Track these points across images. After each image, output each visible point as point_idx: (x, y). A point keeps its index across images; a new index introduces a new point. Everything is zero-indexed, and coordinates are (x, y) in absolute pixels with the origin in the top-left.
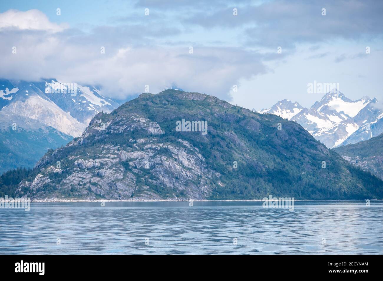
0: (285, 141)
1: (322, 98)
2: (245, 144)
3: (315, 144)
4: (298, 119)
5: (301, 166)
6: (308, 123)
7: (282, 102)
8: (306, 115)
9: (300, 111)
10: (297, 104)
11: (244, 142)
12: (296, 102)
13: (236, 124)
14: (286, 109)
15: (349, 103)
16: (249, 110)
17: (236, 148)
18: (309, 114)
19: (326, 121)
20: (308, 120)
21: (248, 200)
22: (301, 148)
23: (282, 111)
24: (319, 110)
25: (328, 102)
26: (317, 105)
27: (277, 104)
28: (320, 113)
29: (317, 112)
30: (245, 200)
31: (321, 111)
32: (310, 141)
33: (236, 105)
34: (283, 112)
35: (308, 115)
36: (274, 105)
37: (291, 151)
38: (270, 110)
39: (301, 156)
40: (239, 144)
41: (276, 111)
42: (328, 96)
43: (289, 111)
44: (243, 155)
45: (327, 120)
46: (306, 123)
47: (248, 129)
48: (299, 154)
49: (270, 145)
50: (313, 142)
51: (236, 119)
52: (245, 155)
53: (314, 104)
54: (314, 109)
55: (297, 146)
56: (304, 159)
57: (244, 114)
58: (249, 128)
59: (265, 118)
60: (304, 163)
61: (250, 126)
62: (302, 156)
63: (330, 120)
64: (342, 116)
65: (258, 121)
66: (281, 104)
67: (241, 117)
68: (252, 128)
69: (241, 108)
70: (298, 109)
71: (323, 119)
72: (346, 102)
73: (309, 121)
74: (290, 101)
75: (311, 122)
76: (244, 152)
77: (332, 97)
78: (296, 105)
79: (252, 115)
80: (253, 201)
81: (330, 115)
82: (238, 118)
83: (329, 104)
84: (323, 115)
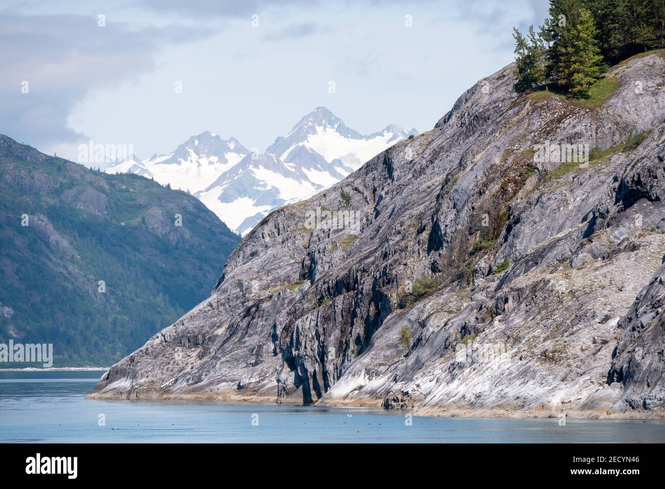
0: (162, 235)
1: (292, 129)
2: (71, 243)
3: (231, 242)
4: (236, 178)
5: (198, 291)
6: (259, 188)
7: (199, 137)
8: (252, 169)
9: (240, 160)
10: (233, 142)
11: (68, 238)
12: (232, 139)
13: (53, 198)
14: (208, 155)
15: (354, 141)
16: (82, 165)
17: (50, 252)
18: (260, 167)
19: (300, 183)
20: (259, 181)
21: (73, 369)
22: (199, 249)
23: (199, 158)
24: (283, 158)
25: (307, 139)
26: (280, 144)
27: (187, 143)
28: (286, 165)
29: (279, 161)
30: (66, 369)
31: (289, 160)
32: (220, 235)
33: (53, 156)
34: (200, 160)
35: (258, 168)
36: (180, 146)
37: (176, 258)
38: (171, 156)
39: (198, 268)
40: (57, 243)
41: (186, 160)
42: (307, 124)
43: (214, 159)
44: (65, 267)
45: (303, 181)
46: (255, 187)
47: (79, 210)
48: (195, 264)
49: (128, 244)
50: (226, 238)
51: (54, 187)
52: (70, 268)
53: (274, 142)
54: (273, 155)
55: (190, 246)
56: (204, 275)
57: (72, 175)
58: (81, 207)
59: (120, 185)
60: (204, 286)
61: (85, 202)
62: (201, 269)
63: (309, 181)
64: (338, 171)
65: (102, 192)
66: (197, 142)
67: (65, 181)
68: (88, 206)
69: (66, 161)
70: (235, 154)
71: (294, 179)
72: (348, 137)
73: (261, 183)
74: (218, 137)
75: (265, 185)
76: (68, 260)
77: (315, 126)
78: (232, 146)
79: (88, 177)
80: (84, 369)
81: (309, 170)
82: (59, 185)
83: (308, 142)
84: (294, 170)
